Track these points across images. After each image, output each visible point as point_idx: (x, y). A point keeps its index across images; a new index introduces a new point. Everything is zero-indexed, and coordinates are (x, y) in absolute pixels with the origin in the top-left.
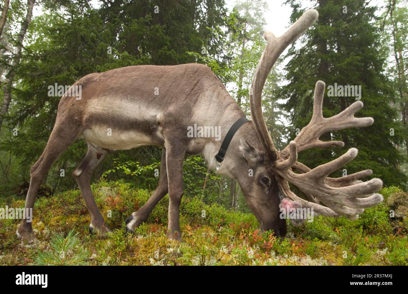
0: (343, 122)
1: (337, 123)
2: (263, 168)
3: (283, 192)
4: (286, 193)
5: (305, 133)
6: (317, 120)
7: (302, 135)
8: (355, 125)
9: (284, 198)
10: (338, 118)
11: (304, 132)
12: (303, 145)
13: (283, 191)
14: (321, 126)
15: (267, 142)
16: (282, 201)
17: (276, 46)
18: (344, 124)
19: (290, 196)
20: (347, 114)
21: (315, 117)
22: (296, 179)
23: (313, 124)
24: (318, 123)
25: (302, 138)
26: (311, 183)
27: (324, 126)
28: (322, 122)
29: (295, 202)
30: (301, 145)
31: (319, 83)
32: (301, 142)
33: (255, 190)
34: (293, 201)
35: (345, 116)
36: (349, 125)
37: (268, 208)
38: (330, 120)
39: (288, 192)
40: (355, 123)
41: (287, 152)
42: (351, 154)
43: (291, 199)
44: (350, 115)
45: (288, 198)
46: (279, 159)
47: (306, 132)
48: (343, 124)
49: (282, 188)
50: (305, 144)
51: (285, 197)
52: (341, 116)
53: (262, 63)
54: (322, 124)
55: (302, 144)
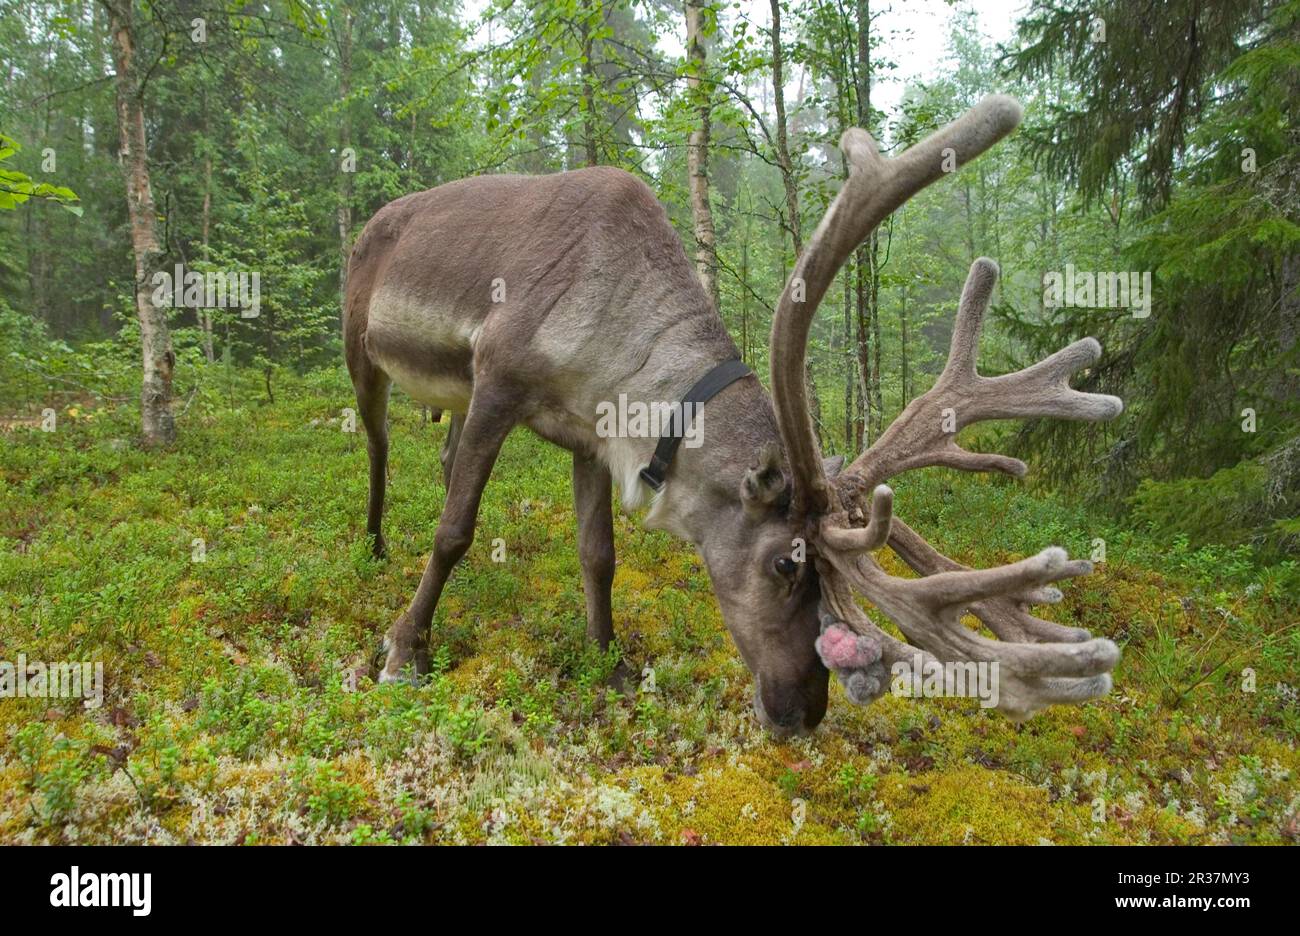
0: (1034, 397)
1: (1015, 398)
2: (784, 529)
3: (832, 606)
4: (840, 607)
5: (916, 418)
6: (956, 380)
7: (908, 422)
8: (1068, 412)
9: (832, 623)
10: (1021, 382)
11: (914, 415)
12: (907, 456)
13: (834, 604)
14: (966, 401)
15: (806, 463)
16: (827, 631)
17: (878, 191)
18: (1035, 403)
19: (850, 619)
20: (1050, 375)
21: (955, 368)
22: (877, 590)
23: (944, 392)
24: (959, 391)
25: (905, 431)
26: (918, 611)
27: (975, 403)
28: (972, 390)
29: (863, 638)
30: (901, 457)
31: (981, 264)
32: (902, 446)
33: (751, 588)
34: (858, 634)
35: (1043, 380)
36: (1050, 410)
37: (782, 643)
38: (995, 386)
39: (848, 606)
40: (1068, 405)
41: (857, 480)
42: (1047, 566)
43: (851, 628)
44: (1056, 379)
45: (843, 626)
46: (833, 510)
47: (921, 414)
48: (1031, 404)
49: (830, 592)
50: (914, 453)
51: (837, 620)
52: (1030, 379)
53: (826, 232)
54: (970, 395)
55: (904, 452)
